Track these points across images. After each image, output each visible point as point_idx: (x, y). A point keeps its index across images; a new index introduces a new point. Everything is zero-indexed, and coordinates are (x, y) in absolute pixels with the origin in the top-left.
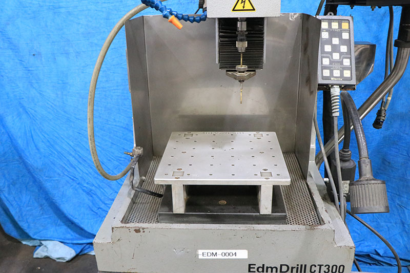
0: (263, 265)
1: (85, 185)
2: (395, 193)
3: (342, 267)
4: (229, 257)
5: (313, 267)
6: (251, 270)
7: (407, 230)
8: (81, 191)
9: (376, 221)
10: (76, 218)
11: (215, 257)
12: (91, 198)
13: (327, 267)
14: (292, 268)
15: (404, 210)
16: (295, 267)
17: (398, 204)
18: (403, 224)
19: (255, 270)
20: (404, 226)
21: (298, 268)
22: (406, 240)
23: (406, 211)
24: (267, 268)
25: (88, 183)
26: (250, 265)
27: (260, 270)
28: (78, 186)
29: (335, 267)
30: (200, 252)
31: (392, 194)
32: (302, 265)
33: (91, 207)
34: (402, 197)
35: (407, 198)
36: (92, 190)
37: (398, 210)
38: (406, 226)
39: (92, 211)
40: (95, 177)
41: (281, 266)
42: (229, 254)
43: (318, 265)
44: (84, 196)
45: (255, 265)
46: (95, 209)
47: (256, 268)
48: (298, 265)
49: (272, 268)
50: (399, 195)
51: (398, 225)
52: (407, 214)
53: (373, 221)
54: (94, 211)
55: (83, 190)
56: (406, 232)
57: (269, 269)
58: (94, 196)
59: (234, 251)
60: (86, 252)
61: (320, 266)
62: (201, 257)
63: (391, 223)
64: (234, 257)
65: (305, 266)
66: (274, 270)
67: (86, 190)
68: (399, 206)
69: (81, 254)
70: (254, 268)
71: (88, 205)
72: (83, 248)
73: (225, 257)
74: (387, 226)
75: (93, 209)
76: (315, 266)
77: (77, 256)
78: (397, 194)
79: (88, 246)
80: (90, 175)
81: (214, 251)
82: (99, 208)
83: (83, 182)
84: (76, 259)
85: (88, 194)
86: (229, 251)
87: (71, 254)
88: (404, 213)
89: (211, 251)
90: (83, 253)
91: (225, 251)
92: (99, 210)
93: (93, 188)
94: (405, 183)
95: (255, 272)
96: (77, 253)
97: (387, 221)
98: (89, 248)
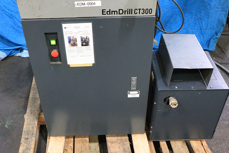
0: (110, 10)
1: (7, 11)
2: (198, 10)
3: (151, 10)
4: (92, 6)
5: (136, 10)
6: (104, 13)
7: (203, 33)
8: (5, 16)
9: (186, 29)
10: (4, 34)
11: (84, 6)
12: (12, 20)
13: (143, 10)
14: (125, 11)
15: (202, 21)
16: (126, 11)
17: (199, 18)
18: (201, 29)
19: (106, 13)
20: (201, 31)
21: (128, 11)
22: (202, 39)
23: (203, 22)
24: (112, 11)
25: (9, 10)
26: (103, 10)
27: (108, 13)
28: (2, 12)
29: (147, 10)
30: (76, 3)
31: (196, 12)
32: (130, 9)
33: (13, 26)
34: (202, 13)
35: (204, 13)
36: (12, 15)
37: (198, 21)
38: (203, 30)
39: (14, 28)
40: (14, 6)
41: (119, 10)
42: (91, 4)
43: (139, 9)
44: (8, 19)
45: (105, 10)
46: (16, 28)
47: (106, 12)
48: (128, 9)
49: (114, 12)
50: (200, 12)
51: (198, 30)
52: (203, 23)
53: (185, 29)
54: (15, 28)
55: (7, 15)
56: (202, 34)
57: (113, 12)
58: (14, 19)
59: (94, 2)
60: (13, 54)
61: (140, 9)
62: (76, 6)
63: (194, 29)
64: (94, 5)
65: (132, 9)
66: (116, 12)
67: (8, 15)
68: (200, 19)
69: (10, 56)
70: (105, 12)
71: (11, 25)
72: (11, 53)
73: (89, 6)
74: (192, 31)
75: (14, 27)
76: (137, 10)
77: (8, 57)
78: (199, 12)
79: (14, 51)
80: (10, 4)
81: (83, 2)
82: (18, 27)
83: (6, 10)
84: (7, 59)
85: (10, 17)
86: (91, 2)
87: (4, 55)
88: (202, 23)
89: (82, 2)
90: (11, 55)
91: (89, 2)
92: (19, 28)
93: (13, 13)
94: (204, 4)
95: (105, 14)
96: (8, 55)
97: (192, 28)
98: (15, 52)
